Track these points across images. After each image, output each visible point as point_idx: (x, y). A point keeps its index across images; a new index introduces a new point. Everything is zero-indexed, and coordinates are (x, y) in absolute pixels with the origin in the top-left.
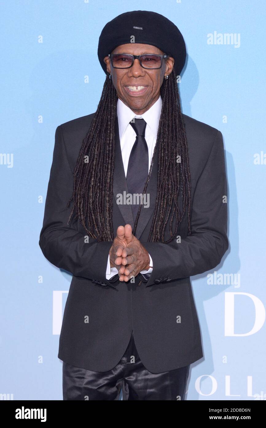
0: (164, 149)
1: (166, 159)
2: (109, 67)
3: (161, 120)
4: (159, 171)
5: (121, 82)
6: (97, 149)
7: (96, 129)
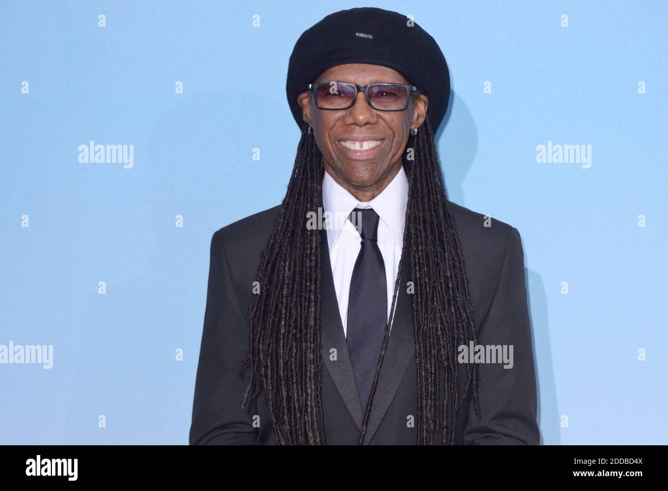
0: (420, 264)
1: (425, 282)
2: (307, 112)
3: (409, 212)
4: (414, 305)
5: (329, 133)
6: (289, 266)
7: (287, 229)
